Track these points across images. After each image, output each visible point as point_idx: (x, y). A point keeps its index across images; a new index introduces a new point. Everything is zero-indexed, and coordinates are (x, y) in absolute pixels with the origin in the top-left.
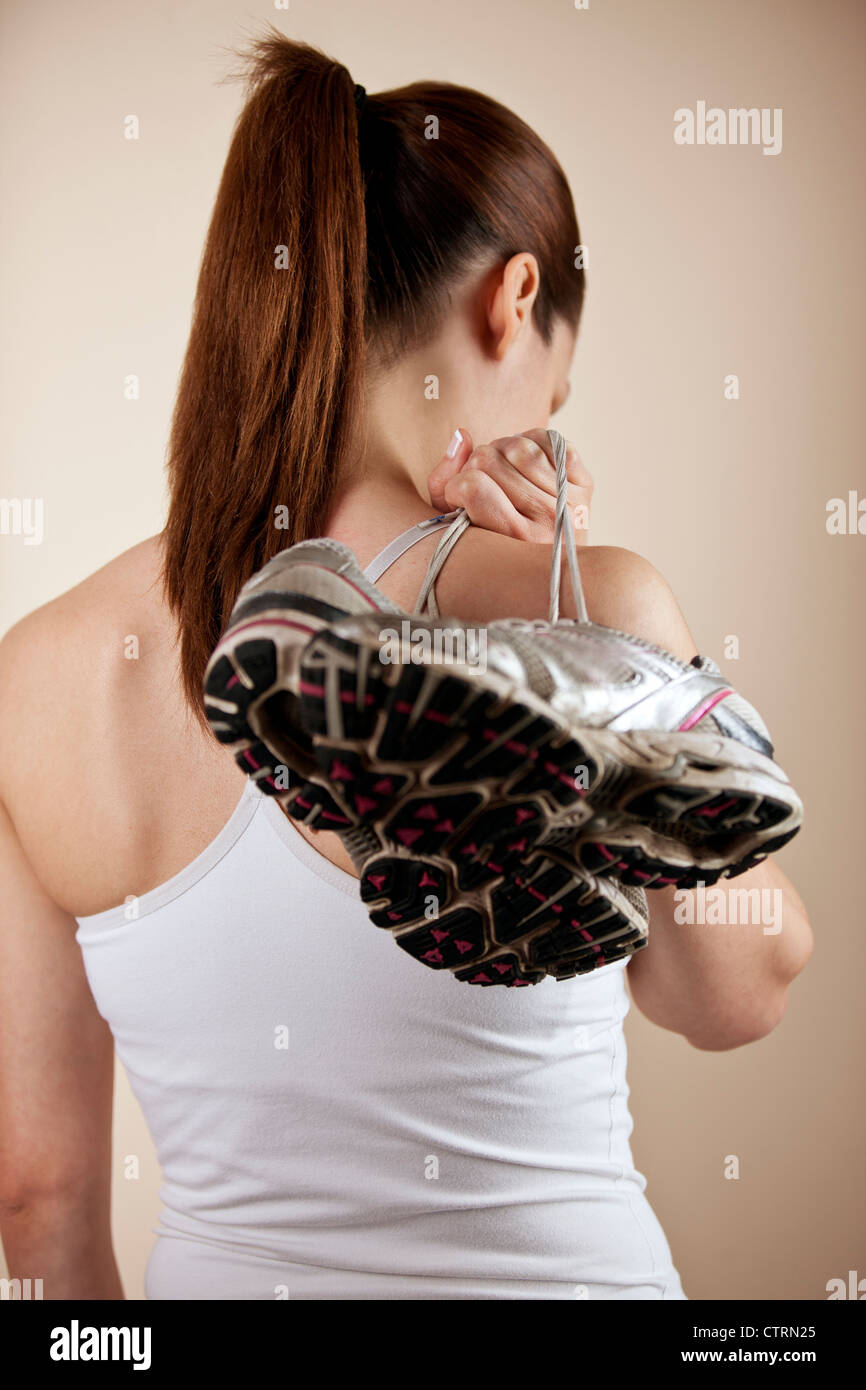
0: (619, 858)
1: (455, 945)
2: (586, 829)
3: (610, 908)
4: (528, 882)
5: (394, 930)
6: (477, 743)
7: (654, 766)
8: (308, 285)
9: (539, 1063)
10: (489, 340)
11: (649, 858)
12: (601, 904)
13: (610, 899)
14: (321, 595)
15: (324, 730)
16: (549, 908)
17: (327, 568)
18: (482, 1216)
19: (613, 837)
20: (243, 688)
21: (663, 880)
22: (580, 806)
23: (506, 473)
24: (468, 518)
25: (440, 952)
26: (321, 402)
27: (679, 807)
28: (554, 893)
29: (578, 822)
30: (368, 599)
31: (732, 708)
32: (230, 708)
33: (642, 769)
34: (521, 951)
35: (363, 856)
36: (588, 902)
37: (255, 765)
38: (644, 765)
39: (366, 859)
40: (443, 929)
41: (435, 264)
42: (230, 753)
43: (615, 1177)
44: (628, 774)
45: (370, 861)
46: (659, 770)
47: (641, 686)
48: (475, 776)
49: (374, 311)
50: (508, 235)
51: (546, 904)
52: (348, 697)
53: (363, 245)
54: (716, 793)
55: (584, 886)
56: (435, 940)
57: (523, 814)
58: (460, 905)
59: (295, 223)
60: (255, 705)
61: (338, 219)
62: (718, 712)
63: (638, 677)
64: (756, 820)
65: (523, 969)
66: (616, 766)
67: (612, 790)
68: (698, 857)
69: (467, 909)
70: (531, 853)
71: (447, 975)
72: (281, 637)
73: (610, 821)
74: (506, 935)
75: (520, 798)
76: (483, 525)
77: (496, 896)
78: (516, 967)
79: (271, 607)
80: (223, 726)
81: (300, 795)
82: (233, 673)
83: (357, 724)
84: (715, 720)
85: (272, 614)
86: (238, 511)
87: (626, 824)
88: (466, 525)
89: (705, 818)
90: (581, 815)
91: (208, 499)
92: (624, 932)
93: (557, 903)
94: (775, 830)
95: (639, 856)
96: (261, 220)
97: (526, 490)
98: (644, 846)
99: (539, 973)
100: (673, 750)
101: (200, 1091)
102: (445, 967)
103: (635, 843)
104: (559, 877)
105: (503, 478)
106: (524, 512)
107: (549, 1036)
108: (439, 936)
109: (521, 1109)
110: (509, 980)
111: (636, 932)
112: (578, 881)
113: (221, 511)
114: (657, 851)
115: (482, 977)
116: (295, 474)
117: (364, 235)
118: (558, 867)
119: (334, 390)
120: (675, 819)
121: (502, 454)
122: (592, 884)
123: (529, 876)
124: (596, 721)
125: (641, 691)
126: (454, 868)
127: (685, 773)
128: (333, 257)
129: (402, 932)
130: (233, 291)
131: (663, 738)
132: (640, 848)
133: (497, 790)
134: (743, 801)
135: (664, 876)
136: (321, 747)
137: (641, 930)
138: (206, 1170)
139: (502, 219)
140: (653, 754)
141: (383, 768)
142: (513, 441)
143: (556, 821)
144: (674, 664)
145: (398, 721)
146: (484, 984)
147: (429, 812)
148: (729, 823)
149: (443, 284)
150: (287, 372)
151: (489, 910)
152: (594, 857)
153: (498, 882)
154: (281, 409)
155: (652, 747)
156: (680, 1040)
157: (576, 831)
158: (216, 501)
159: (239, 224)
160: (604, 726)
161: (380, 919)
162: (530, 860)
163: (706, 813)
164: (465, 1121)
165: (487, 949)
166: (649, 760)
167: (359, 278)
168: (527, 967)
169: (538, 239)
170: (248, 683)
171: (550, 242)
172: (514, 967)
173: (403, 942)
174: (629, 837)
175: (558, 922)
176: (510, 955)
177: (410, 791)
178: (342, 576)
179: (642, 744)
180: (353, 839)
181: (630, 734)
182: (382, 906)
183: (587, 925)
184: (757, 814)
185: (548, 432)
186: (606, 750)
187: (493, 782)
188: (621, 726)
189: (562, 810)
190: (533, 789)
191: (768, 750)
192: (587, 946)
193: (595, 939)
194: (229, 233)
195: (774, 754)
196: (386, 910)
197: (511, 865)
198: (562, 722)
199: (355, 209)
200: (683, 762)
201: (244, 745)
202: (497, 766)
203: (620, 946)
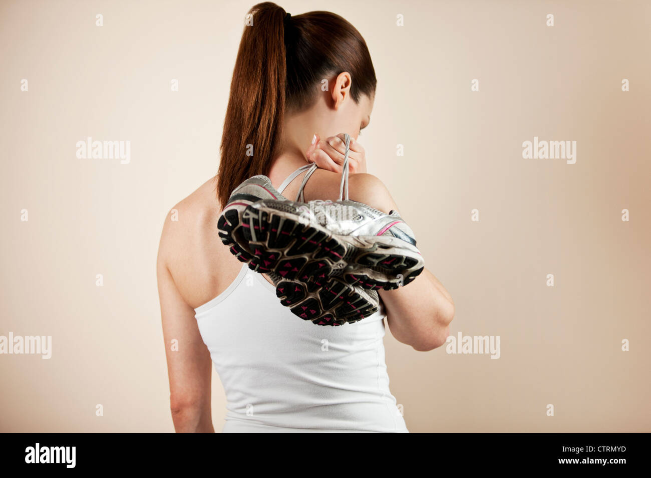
0: (359, 279)
1: (310, 312)
2: (346, 269)
3: (359, 297)
4: (330, 289)
5: (290, 307)
6: (300, 242)
7: (366, 247)
8: (264, 87)
9: (348, 353)
10: (331, 103)
11: (370, 279)
12: (356, 296)
13: (359, 294)
14: (255, 194)
15: (251, 239)
16: (338, 297)
17: (259, 185)
18: (331, 407)
19: (355, 272)
20: (229, 226)
21: (377, 287)
22: (341, 261)
23: (329, 149)
24: (316, 165)
25: (306, 314)
26: (269, 127)
27: (376, 261)
28: (339, 292)
29: (342, 267)
30: (272, 195)
31: (398, 227)
32: (226, 233)
33: (361, 248)
34: (333, 313)
35: (276, 282)
36: (352, 295)
37: (236, 252)
38: (363, 247)
39: (277, 283)
40: (305, 306)
41: (311, 77)
42: (228, 247)
43: (381, 395)
44: (357, 250)
45: (278, 283)
46: (367, 249)
47: (363, 221)
48: (301, 252)
49: (290, 94)
50: (339, 66)
51: (337, 296)
52: (256, 227)
53: (285, 72)
54: (387, 256)
55: (349, 290)
56: (303, 310)
57: (321, 265)
58: (310, 297)
59: (260, 65)
60: (234, 231)
61: (275, 63)
62: (392, 229)
63: (362, 218)
64: (405, 265)
65: (335, 319)
66: (352, 248)
67: (352, 255)
68: (389, 279)
69: (311, 298)
70: (330, 279)
71: (310, 322)
72: (240, 209)
73: (354, 267)
74: (327, 307)
75: (319, 260)
76: (322, 167)
77: (321, 293)
78: (332, 318)
79: (238, 199)
80: (224, 239)
81: (252, 261)
82: (225, 221)
83: (261, 237)
84: (391, 231)
85: (238, 201)
86: (240, 165)
87: (361, 268)
88: (316, 168)
89: (386, 264)
90: (343, 265)
91: (231, 161)
92: (366, 305)
93: (341, 295)
94: (414, 268)
95: (366, 279)
96: (249, 64)
97: (337, 155)
98: (368, 275)
99: (341, 321)
100: (374, 242)
101: (234, 367)
102: (309, 319)
103: (364, 274)
104: (339, 287)
105: (328, 151)
106: (337, 162)
107: (351, 344)
108: (304, 308)
109: (343, 370)
110: (332, 323)
111: (371, 306)
112: (347, 288)
113: (235, 166)
114: (373, 277)
115: (321, 322)
116: (259, 153)
117: (285, 68)
118: (339, 283)
119: (273, 122)
120: (375, 265)
121: (328, 143)
122: (352, 289)
123: (330, 287)
124: (345, 233)
125: (363, 223)
126: (306, 284)
127: (377, 249)
128: (273, 77)
129: (292, 307)
130: (240, 88)
131: (370, 238)
132: (366, 276)
133: (310, 257)
134: (399, 259)
135: (377, 285)
136: (251, 244)
137: (373, 304)
138: (238, 395)
139: (338, 61)
140: (366, 243)
141: (271, 251)
142: (332, 138)
143: (334, 267)
144: (377, 213)
145: (273, 235)
146: (323, 325)
147: (288, 265)
148: (395, 266)
149: (314, 84)
150: (257, 117)
151: (320, 299)
152: (350, 279)
153: (320, 289)
154: (255, 130)
155: (366, 241)
156: (410, 347)
157: (343, 270)
158: (233, 162)
159: (242, 65)
160: (348, 235)
161: (284, 303)
162: (330, 281)
163: (386, 263)
164: (322, 374)
165: (321, 313)
166: (364, 246)
167: (283, 84)
168: (337, 319)
169: (351, 66)
170: (230, 225)
171: (356, 67)
172: (332, 319)
173: (293, 311)
174: (362, 272)
175: (343, 302)
176: (329, 314)
177: (281, 258)
178: (264, 188)
179: (362, 240)
180: (272, 276)
181: (358, 237)
182: (284, 298)
183: (353, 303)
184: (405, 263)
185: (344, 135)
186: (347, 243)
187: (309, 254)
188: (355, 234)
189: (335, 263)
190: (323, 256)
191: (414, 242)
192: (354, 311)
193: (357, 308)
194: (239, 68)
195: (417, 245)
196: (285, 300)
197: (323, 283)
198: (328, 233)
199: (282, 59)
200: (377, 246)
201: (232, 245)
202: (308, 249)
203: (367, 310)
